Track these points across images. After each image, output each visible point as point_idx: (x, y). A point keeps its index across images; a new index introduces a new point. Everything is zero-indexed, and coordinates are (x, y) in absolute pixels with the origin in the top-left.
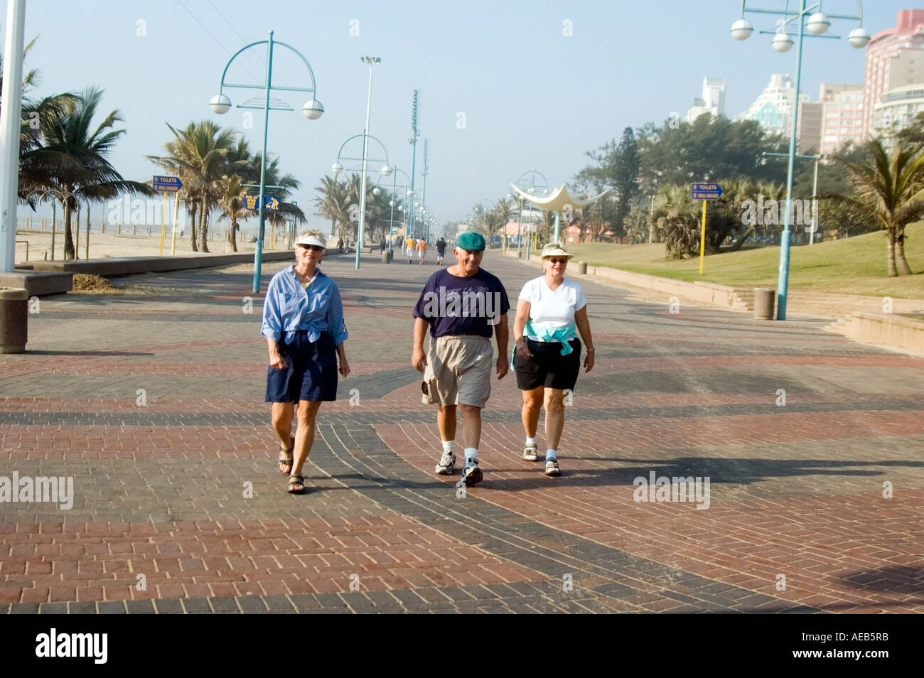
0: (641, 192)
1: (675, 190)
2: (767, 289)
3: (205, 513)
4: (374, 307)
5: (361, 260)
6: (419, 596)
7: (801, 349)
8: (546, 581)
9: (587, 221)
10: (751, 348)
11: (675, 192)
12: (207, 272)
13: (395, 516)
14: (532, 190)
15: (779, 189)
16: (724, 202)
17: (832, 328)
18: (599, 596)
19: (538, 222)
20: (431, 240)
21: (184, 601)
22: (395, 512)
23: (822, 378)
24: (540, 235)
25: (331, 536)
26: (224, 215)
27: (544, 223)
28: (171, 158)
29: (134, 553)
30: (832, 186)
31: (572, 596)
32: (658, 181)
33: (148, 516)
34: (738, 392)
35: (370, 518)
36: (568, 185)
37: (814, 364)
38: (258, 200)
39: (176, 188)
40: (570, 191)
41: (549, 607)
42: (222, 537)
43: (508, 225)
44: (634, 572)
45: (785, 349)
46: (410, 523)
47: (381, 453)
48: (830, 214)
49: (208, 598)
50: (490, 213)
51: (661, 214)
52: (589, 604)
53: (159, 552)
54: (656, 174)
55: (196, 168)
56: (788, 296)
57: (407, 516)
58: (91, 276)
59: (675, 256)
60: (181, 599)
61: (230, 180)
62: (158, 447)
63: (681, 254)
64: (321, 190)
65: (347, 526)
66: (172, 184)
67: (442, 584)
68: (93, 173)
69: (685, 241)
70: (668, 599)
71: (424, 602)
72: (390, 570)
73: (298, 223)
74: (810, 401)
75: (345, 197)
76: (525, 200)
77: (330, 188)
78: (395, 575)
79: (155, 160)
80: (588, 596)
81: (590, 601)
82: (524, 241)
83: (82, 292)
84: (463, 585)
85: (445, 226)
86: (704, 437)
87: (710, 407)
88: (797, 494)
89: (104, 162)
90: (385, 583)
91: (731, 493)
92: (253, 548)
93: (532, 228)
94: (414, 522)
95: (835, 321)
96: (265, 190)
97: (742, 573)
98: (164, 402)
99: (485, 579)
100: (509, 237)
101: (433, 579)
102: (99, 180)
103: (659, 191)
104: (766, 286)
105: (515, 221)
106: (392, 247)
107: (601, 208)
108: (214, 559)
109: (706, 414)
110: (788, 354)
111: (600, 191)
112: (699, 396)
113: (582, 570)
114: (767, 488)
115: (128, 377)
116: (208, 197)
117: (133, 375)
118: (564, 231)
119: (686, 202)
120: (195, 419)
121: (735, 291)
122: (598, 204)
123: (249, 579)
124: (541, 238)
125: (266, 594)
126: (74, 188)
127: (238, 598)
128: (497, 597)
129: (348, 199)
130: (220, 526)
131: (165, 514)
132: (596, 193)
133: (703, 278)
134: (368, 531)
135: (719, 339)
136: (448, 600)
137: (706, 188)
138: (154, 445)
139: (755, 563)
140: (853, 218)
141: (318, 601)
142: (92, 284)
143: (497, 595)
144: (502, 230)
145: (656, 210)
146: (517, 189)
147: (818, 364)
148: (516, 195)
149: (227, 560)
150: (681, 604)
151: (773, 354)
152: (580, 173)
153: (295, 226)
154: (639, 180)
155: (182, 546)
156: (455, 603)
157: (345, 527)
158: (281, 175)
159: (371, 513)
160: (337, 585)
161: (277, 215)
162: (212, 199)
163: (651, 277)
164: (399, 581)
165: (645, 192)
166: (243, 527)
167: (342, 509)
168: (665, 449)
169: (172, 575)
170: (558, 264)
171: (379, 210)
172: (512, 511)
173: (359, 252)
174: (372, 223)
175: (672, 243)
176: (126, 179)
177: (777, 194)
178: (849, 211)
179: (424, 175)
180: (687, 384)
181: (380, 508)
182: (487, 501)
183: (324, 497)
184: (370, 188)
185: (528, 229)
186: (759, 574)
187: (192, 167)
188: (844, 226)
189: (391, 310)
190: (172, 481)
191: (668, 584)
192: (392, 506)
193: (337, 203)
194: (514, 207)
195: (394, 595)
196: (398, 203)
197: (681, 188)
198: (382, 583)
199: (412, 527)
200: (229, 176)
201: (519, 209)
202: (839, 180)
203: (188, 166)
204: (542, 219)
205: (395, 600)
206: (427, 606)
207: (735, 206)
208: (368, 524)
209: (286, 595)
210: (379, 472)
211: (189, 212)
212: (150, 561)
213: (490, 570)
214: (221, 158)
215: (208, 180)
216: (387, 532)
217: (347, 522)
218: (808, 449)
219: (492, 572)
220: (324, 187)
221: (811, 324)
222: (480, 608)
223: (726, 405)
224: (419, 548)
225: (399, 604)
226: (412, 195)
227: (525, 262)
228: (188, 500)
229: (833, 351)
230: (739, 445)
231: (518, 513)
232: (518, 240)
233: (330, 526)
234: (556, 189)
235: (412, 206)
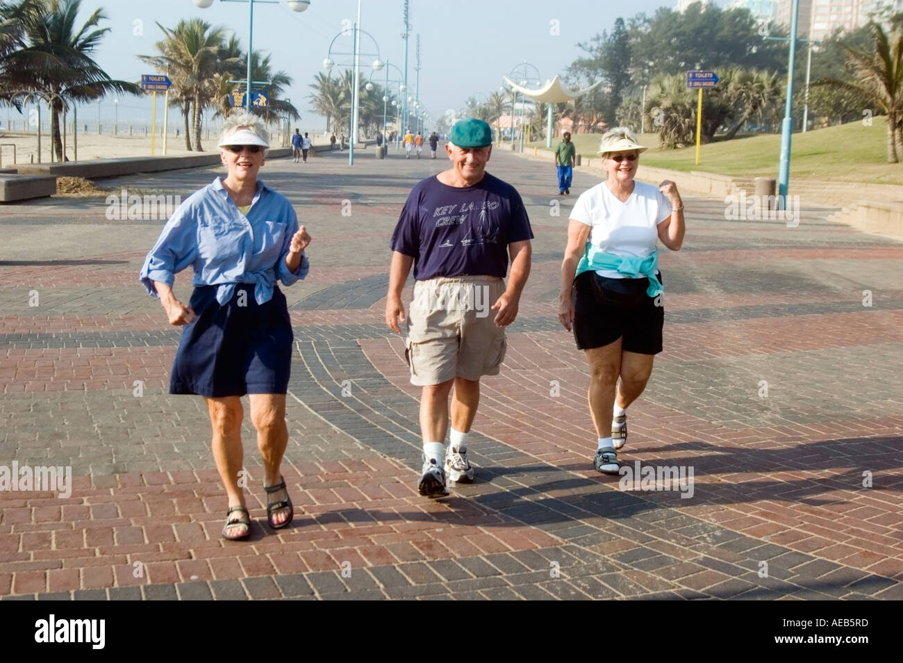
0: (632, 82)
1: (669, 78)
2: (768, 179)
3: (156, 460)
4: (366, 204)
5: (355, 156)
6: (404, 575)
7: (809, 240)
8: (559, 547)
9: (580, 113)
10: (757, 241)
11: (669, 82)
12: (198, 171)
13: (379, 458)
14: (525, 82)
15: (774, 76)
16: (718, 90)
17: (837, 217)
18: (625, 568)
19: (531, 115)
20: (425, 135)
21: (110, 591)
22: (379, 454)
23: (836, 272)
24: (533, 128)
25: (302, 489)
26: (217, 114)
27: (537, 116)
28: (163, 57)
29: (62, 521)
30: (824, 73)
31: (592, 569)
32: (649, 72)
33: (88, 468)
34: (751, 291)
35: (350, 463)
36: (560, 77)
37: (824, 258)
38: (245, 97)
39: (165, 87)
40: (562, 83)
41: (566, 588)
42: (171, 495)
43: (501, 118)
44: (663, 531)
45: (792, 241)
46: (396, 468)
47: (366, 376)
48: (824, 101)
49: (142, 587)
50: (483, 106)
51: (654, 104)
52: (613, 580)
53: (92, 518)
54: (647, 64)
55: (187, 66)
56: (789, 185)
57: (393, 459)
58: (76, 178)
59: (669, 146)
60: (107, 590)
61: (221, 78)
62: (114, 374)
63: (675, 143)
64: (315, 87)
65: (322, 475)
66: (161, 83)
67: (433, 556)
68: (80, 73)
69: (679, 131)
70: (710, 569)
71: (410, 584)
72: (370, 537)
73: (292, 120)
74: (829, 300)
75: (339, 94)
76: (518, 93)
77: (324, 85)
78: (376, 544)
79: (145, 59)
80: (611, 569)
81: (615, 576)
82: (517, 134)
83: (67, 195)
84: (458, 556)
85: (438, 122)
86: (722, 346)
87: (724, 310)
88: (837, 416)
89: (90, 61)
90: (363, 556)
91: (763, 418)
92: (207, 509)
93: (525, 121)
94: (401, 467)
95: (840, 210)
96: (252, 86)
97: (793, 528)
98: (130, 319)
99: (485, 547)
100: (502, 130)
101: (421, 549)
102: (87, 81)
103: (652, 81)
104: (764, 175)
105: (508, 114)
106: (386, 141)
107: (593, 99)
108: (158, 527)
109: (721, 318)
110: (796, 247)
111: (592, 82)
112: (711, 297)
113: (601, 529)
114: (802, 410)
115: (98, 289)
116: (200, 96)
117: (103, 286)
118: (557, 123)
119: (680, 91)
120: (162, 338)
121: (733, 181)
122: (590, 96)
123: (196, 556)
124: (535, 131)
125: (215, 578)
126: (61, 89)
127: (180, 586)
128: (500, 574)
129: (342, 95)
130: (171, 479)
131: (108, 464)
132: (588, 84)
133: (699, 167)
134: (346, 481)
135: (722, 232)
136: (441, 581)
137: (702, 76)
138: (111, 371)
139: (806, 514)
140: (847, 105)
141: (279, 587)
142: (78, 187)
143: (500, 571)
144: (495, 123)
145: (648, 100)
146: (509, 82)
147: (829, 257)
148: (509, 88)
149: (174, 527)
150: (725, 578)
151: (782, 248)
152: (572, 65)
153: (289, 124)
154: (630, 71)
155: (121, 508)
156: (448, 585)
157: (319, 476)
158: (273, 72)
159: (350, 456)
160: (305, 562)
161: (270, 112)
162: (205, 97)
163: (646, 168)
164: (381, 553)
165: (637, 82)
166: (199, 480)
167: (318, 452)
168: (681, 362)
169: (102, 553)
170: (624, 163)
171: (373, 106)
172: (515, 448)
173: (353, 148)
174: (366, 119)
175: (666, 133)
176: (113, 78)
177: (770, 82)
178: (842, 97)
179: (417, 70)
180: (695, 283)
181: (361, 448)
182: (485, 435)
183: (298, 434)
184: (363, 84)
185: (521, 122)
186: (813, 529)
187: (183, 66)
188: (838, 113)
189: (383, 207)
190: (123, 418)
191: (707, 548)
192: (374, 444)
193: (331, 100)
194: (507, 100)
195: (374, 574)
196: (391, 100)
197: (675, 77)
198: (360, 557)
199: (399, 474)
200: (221, 74)
201: (512, 101)
202: (830, 67)
203: (179, 65)
204: (535, 112)
205: (375, 582)
206: (414, 590)
207: (729, 94)
208: (346, 471)
209: (240, 579)
210: (362, 400)
211: (183, 111)
212: (79, 533)
213: (491, 534)
214: (212, 56)
215: (200, 79)
216: (367, 482)
217: (322, 469)
218: (839, 358)
219: (494, 536)
220: (317, 83)
221: (815, 214)
222: (479, 591)
223: (740, 307)
224: (406, 503)
225: (379, 587)
226: (405, 90)
227: (518, 154)
228: (138, 443)
229: (842, 243)
230: (761, 355)
231: (521, 451)
232: (511, 133)
233: (302, 476)
234: (548, 81)
235: (406, 100)
